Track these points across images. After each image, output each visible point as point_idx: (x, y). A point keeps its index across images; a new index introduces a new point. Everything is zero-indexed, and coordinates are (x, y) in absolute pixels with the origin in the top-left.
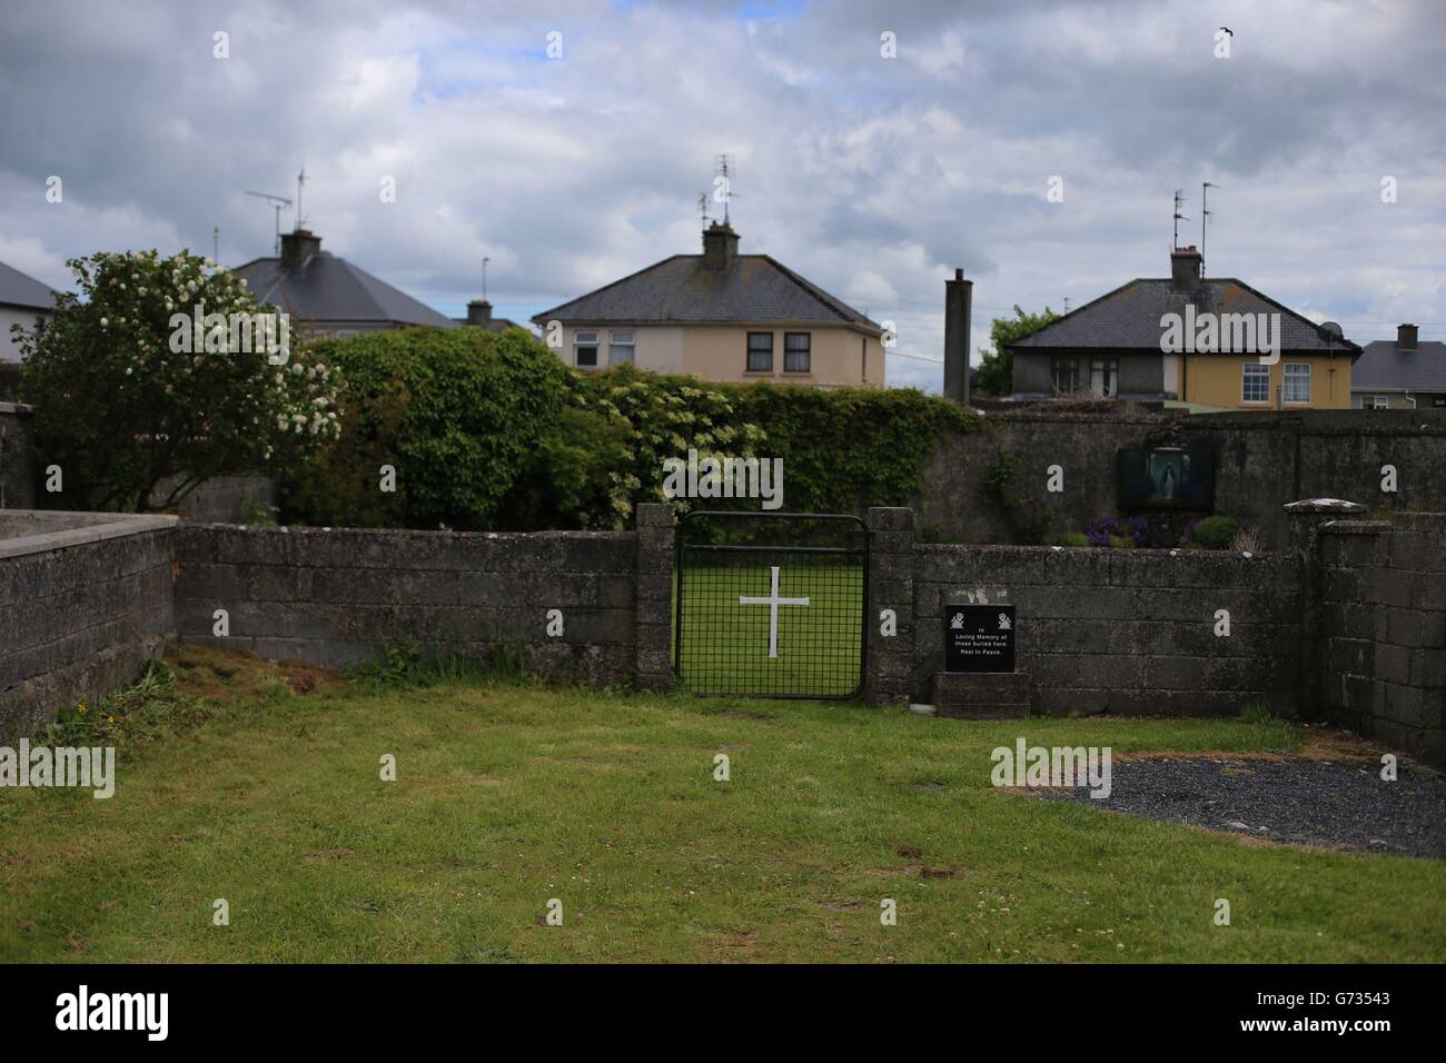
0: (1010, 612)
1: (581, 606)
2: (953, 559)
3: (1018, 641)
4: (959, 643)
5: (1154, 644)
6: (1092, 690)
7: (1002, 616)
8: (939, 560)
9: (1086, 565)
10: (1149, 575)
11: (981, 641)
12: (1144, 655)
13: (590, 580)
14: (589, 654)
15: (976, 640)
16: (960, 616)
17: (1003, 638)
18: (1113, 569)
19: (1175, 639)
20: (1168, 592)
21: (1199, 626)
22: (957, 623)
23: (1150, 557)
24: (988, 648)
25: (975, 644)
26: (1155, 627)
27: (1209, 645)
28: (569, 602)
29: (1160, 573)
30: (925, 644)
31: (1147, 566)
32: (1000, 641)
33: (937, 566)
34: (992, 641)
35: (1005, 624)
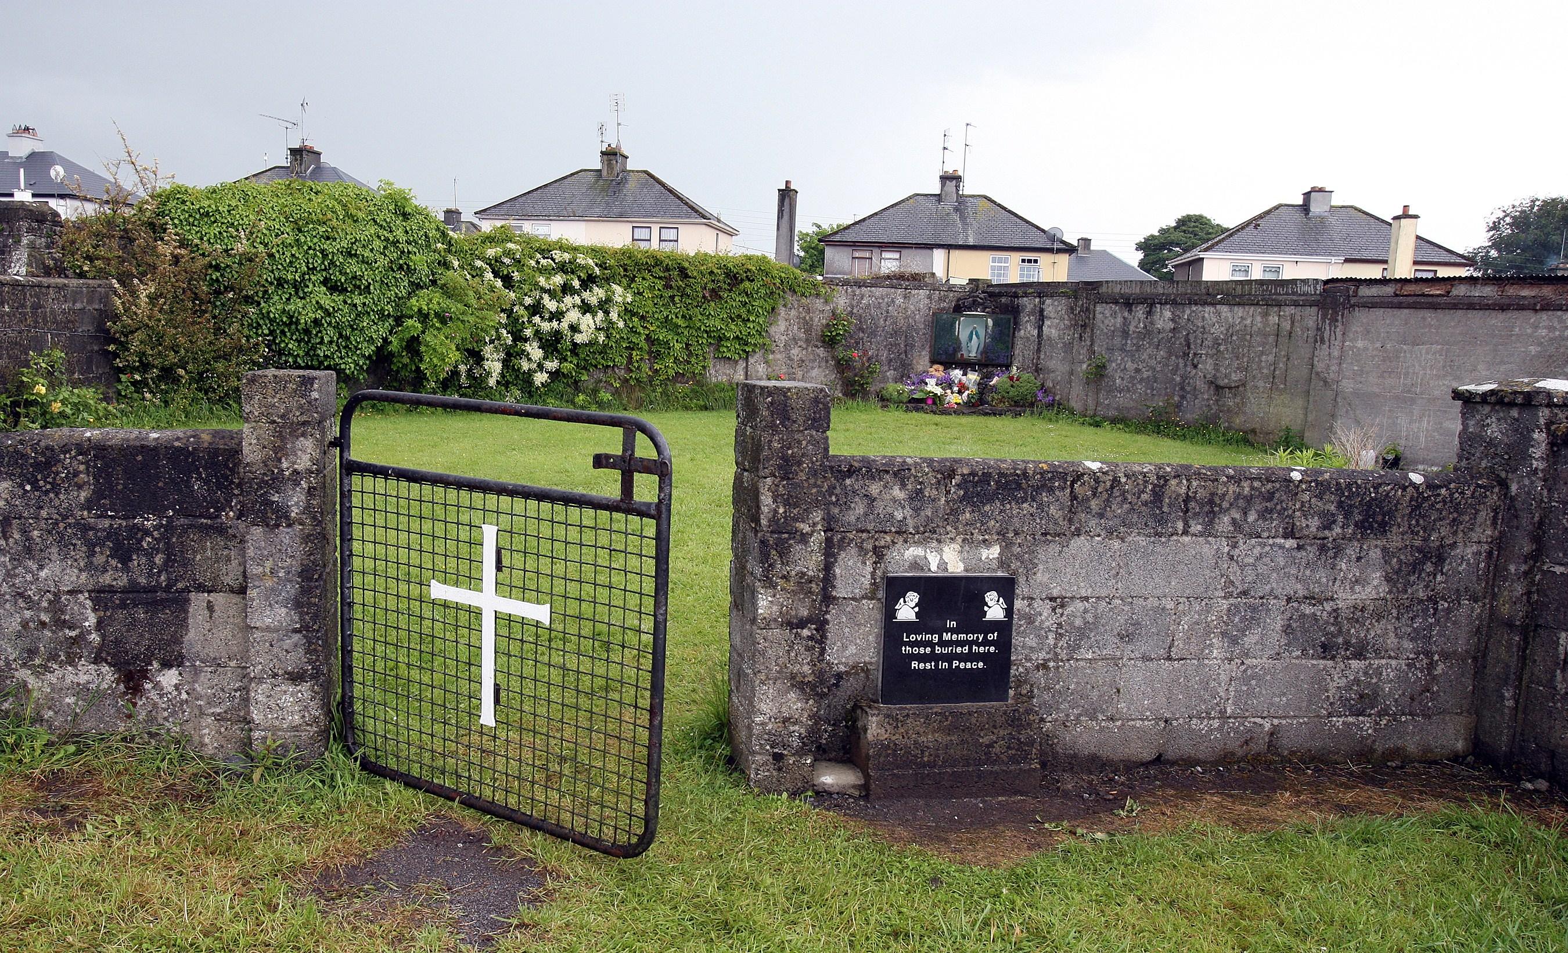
0: (1006, 588)
1: (133, 588)
2: (903, 486)
3: (1016, 640)
4: (906, 650)
5: (1250, 640)
6: (1139, 723)
7: (991, 597)
8: (874, 489)
9: (1145, 497)
10: (1251, 518)
11: (950, 643)
12: (1231, 660)
13: (147, 533)
14: (157, 685)
15: (942, 643)
16: (913, 597)
17: (991, 637)
18: (1192, 504)
19: (1287, 630)
20: (1281, 547)
21: (1328, 606)
22: (907, 611)
23: (1256, 484)
24: (962, 658)
25: (938, 650)
26: (1254, 609)
27: (1340, 640)
28: (107, 579)
29: (1271, 511)
30: (844, 647)
31: (1249, 500)
32: (986, 643)
33: (871, 500)
34: (970, 643)
35: (995, 611)
